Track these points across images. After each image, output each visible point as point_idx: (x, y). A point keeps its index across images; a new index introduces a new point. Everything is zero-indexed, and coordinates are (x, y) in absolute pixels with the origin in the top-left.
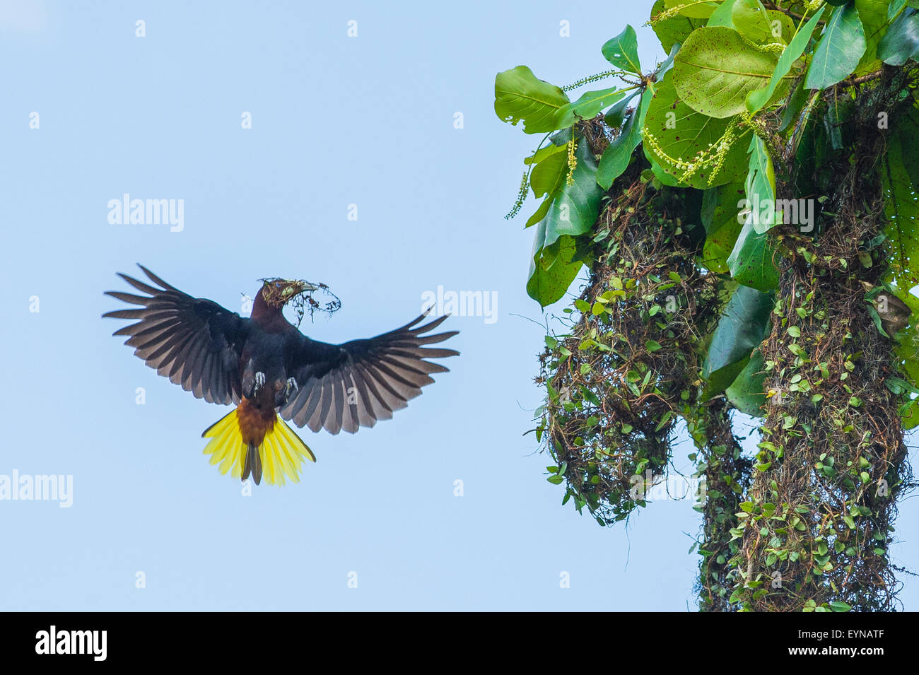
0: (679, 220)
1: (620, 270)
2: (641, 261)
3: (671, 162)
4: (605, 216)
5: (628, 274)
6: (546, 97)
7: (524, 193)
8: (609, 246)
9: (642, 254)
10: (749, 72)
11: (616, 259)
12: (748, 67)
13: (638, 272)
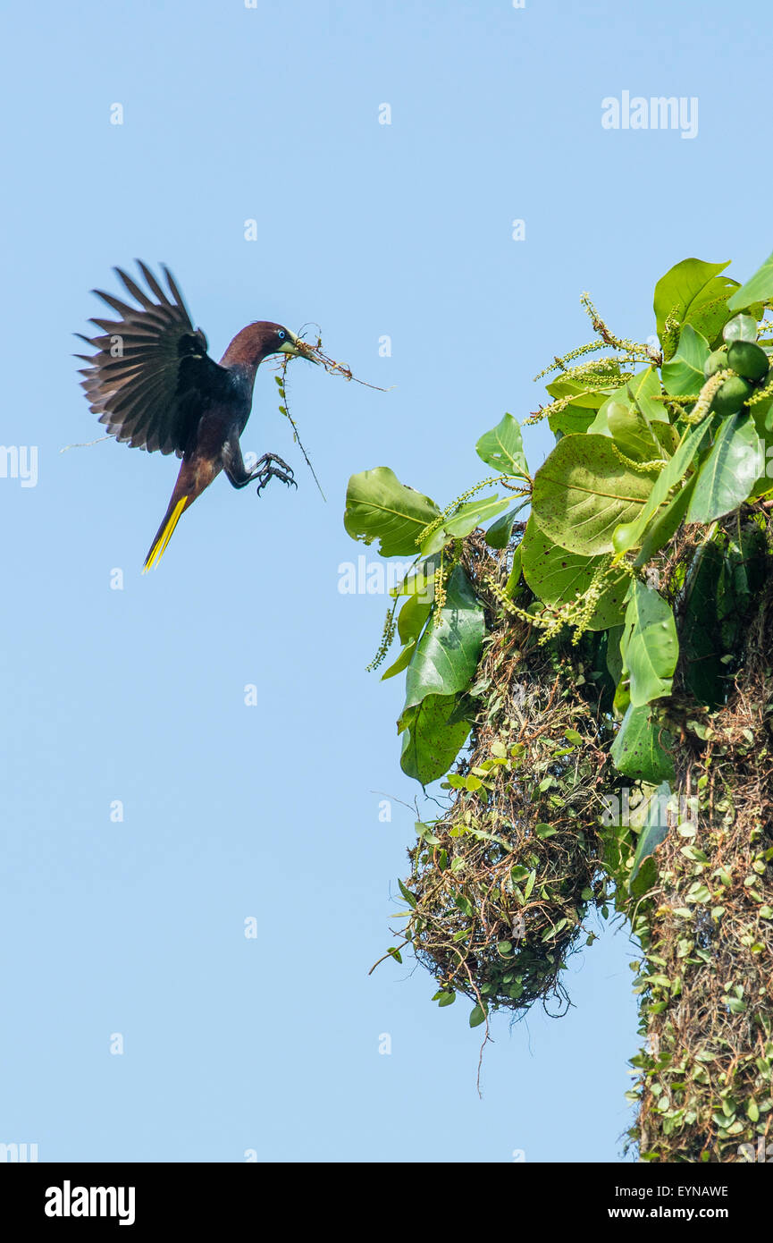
0: (581, 666)
1: (504, 733)
2: (531, 720)
3: (526, 619)
4: (484, 663)
5: (514, 736)
6: (412, 511)
7: (389, 636)
8: (491, 700)
9: (533, 710)
10: (627, 495)
11: (500, 717)
12: (627, 489)
13: (527, 733)
